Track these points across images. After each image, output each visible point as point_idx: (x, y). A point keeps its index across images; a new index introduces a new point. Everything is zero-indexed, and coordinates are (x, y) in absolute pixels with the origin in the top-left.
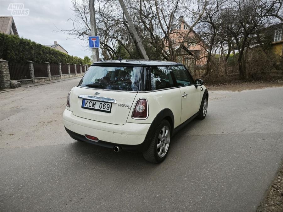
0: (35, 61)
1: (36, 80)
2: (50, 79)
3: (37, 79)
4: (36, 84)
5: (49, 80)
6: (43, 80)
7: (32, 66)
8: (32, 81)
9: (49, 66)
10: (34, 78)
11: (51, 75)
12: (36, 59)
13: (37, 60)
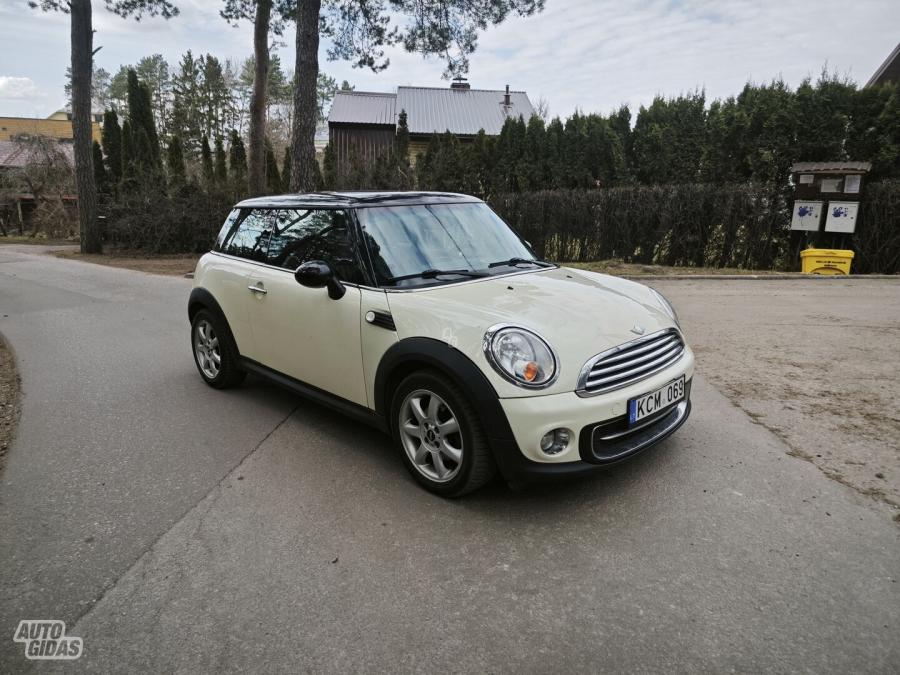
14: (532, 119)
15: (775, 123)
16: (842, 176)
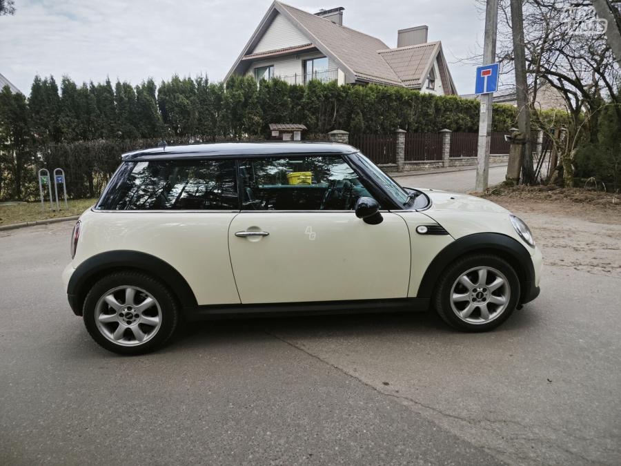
0: (414, 128)
1: (407, 167)
2: (447, 164)
3: (410, 164)
4: (406, 173)
5: (443, 167)
6: (427, 166)
7: (402, 139)
8: (397, 167)
9: (449, 138)
10: (401, 161)
11: (450, 156)
12: (417, 125)
13: (418, 127)
14: (64, 81)
15: (256, 100)
16: (292, 132)
